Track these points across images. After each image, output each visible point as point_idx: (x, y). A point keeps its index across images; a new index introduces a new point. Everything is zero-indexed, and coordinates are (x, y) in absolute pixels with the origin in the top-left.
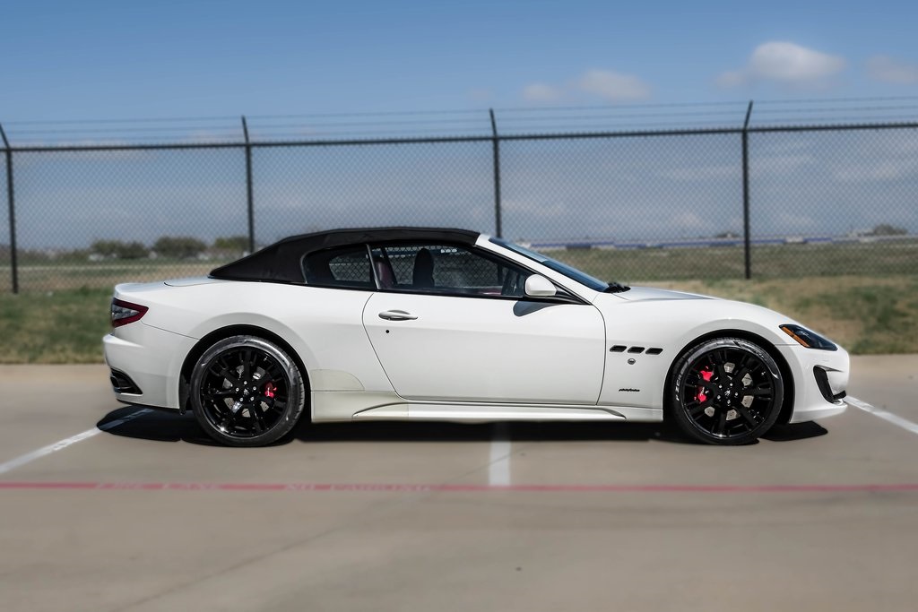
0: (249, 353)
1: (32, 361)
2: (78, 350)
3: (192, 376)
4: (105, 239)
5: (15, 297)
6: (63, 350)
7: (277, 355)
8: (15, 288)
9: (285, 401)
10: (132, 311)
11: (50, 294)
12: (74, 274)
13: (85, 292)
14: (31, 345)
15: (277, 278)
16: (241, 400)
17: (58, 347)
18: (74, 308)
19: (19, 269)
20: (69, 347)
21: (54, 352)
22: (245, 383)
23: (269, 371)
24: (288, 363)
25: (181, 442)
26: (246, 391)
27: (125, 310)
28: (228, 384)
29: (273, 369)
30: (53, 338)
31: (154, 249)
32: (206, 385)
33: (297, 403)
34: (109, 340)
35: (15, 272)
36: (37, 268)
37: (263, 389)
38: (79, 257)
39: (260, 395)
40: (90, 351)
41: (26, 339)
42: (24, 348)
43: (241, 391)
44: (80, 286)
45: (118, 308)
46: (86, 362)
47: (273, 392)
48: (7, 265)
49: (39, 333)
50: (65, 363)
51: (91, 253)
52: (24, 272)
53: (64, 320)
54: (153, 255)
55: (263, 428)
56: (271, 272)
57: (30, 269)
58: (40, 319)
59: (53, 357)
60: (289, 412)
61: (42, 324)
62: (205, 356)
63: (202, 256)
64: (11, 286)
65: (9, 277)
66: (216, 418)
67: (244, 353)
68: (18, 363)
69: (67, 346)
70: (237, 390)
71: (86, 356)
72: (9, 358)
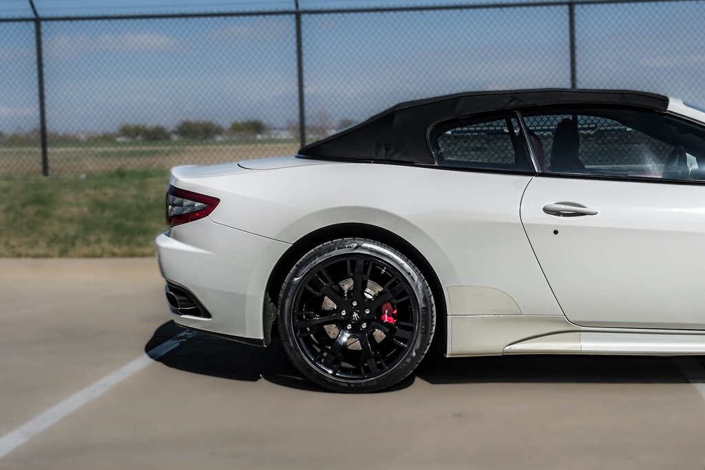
0: (360, 263)
1: (63, 254)
2: (114, 241)
3: (281, 295)
4: (130, 124)
5: (44, 179)
6: (98, 241)
7: (401, 265)
8: (45, 170)
9: (411, 329)
10: (197, 204)
11: (83, 176)
12: (105, 155)
13: (121, 174)
14: (62, 235)
15: (395, 157)
16: (349, 327)
17: (93, 238)
18: (110, 192)
19: (49, 150)
20: (105, 237)
21: (88, 243)
22: (355, 304)
23: (389, 288)
24: (416, 278)
25: (262, 381)
26: (355, 315)
27: (187, 202)
28: (329, 304)
29: (394, 284)
30: (87, 227)
31: (175, 132)
32: (300, 309)
33: (426, 333)
34: (165, 242)
35: (44, 153)
36: (68, 149)
37: (379, 312)
38: (107, 139)
39: (375, 320)
40: (129, 242)
41: (56, 227)
42: (54, 239)
43: (349, 314)
44: (116, 168)
45: (178, 200)
46: (124, 256)
47: (393, 315)
48: (36, 146)
49: (71, 221)
50: (100, 256)
51: (118, 136)
52: (55, 153)
53: (99, 206)
54: (175, 138)
55: (380, 367)
56: (387, 149)
57: (62, 149)
58: (73, 206)
59: (86, 250)
60: (418, 345)
61: (75, 211)
62: (300, 267)
63: (219, 138)
64: (40, 168)
65: (39, 158)
66: (314, 353)
67: (353, 263)
68: (47, 256)
69: (102, 236)
70: (344, 313)
71: (125, 249)
72: (37, 251)
